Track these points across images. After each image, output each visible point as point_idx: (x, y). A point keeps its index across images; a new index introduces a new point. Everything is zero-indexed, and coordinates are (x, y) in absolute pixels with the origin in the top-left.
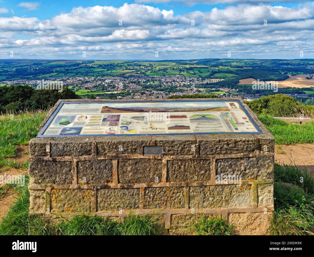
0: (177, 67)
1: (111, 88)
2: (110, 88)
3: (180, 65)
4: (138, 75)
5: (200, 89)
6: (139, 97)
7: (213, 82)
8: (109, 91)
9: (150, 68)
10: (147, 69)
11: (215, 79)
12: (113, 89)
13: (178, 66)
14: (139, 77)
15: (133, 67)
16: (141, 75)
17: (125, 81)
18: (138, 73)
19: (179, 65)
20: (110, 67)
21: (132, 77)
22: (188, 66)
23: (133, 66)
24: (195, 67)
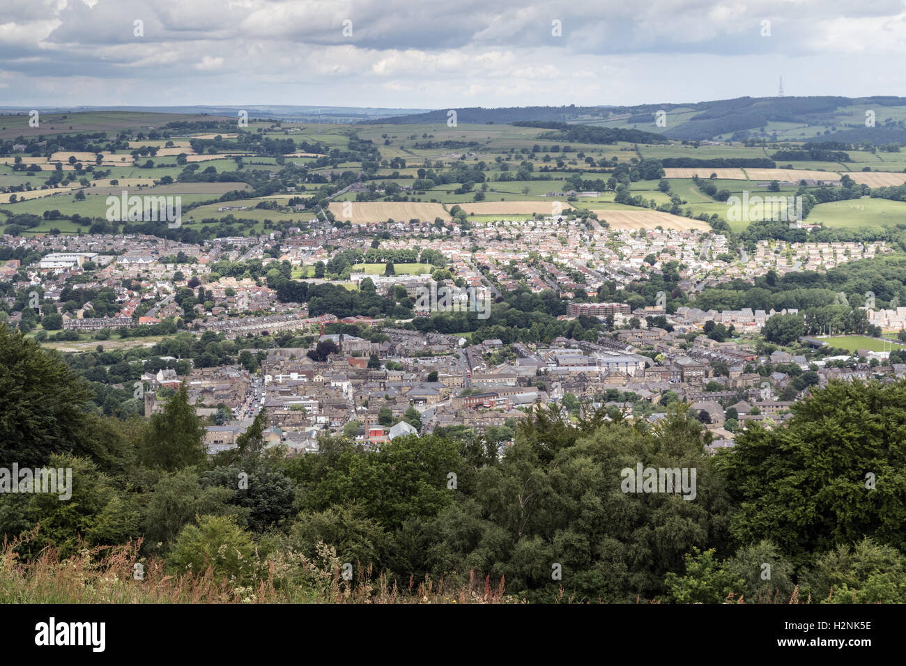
0: (547, 159)
1: (86, 315)
2: (80, 313)
3: (573, 145)
4: (276, 218)
5: (725, 318)
6: (294, 376)
7: (811, 267)
8: (72, 337)
9: (354, 167)
10: (335, 178)
11: (824, 247)
12: (100, 325)
13: (555, 149)
14: (284, 229)
15: (238, 159)
16: (296, 218)
17: (182, 259)
18: (274, 206)
19: (562, 145)
20: (72, 160)
21: (231, 233)
22: (623, 154)
23: (236, 153)
24: (676, 156)
